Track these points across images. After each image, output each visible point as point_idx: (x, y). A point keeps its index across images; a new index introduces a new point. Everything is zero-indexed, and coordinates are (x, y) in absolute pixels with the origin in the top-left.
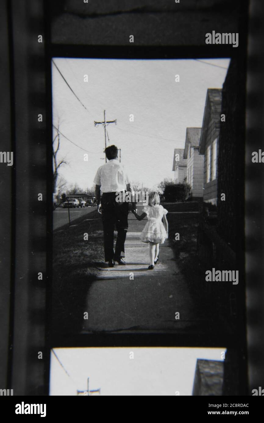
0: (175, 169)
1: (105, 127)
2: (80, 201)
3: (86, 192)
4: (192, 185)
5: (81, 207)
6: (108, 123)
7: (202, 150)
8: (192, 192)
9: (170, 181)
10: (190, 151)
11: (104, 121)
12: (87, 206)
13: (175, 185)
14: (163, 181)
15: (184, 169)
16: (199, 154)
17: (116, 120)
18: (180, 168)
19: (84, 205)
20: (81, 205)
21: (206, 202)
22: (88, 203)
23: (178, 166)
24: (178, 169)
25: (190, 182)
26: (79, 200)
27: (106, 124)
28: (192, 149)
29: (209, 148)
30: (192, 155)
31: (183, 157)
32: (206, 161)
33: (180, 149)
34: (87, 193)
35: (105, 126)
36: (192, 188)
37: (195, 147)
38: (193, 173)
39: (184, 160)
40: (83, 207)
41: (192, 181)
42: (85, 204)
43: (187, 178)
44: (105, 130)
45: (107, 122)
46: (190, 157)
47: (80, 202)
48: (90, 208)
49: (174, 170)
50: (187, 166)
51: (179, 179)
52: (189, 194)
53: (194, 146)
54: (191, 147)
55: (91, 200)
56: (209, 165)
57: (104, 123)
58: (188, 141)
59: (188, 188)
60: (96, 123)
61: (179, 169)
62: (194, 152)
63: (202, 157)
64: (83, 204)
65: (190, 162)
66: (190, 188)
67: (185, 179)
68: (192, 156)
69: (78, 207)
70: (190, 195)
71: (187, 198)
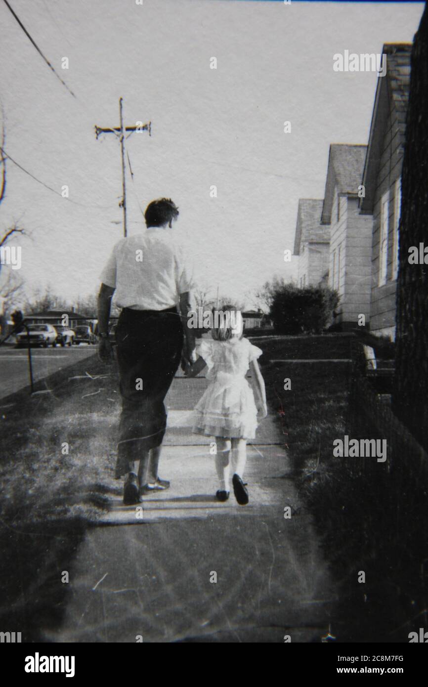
0: (301, 251)
1: (122, 141)
2: (59, 329)
3: (76, 306)
4: (341, 292)
5: (63, 345)
6: (129, 132)
7: (369, 206)
8: (341, 310)
9: (287, 282)
10: (339, 204)
11: (119, 126)
12: (78, 343)
13: (300, 291)
14: (271, 282)
15: (323, 249)
16: (360, 214)
17: (150, 123)
18: (313, 247)
19: (68, 341)
20: (61, 340)
21: (378, 334)
22: (80, 336)
23: (307, 243)
24: (306, 249)
25: (337, 283)
26: (56, 327)
27: (126, 133)
28: (344, 200)
29: (385, 198)
30: (342, 215)
31: (320, 220)
32: (377, 230)
33: (315, 201)
34: (78, 310)
35: (123, 138)
36: (342, 300)
37: (351, 196)
38: (344, 260)
39: (324, 226)
40: (67, 345)
41: (342, 281)
42: (72, 337)
43: (331, 275)
44: (123, 148)
45: (128, 129)
46: (338, 219)
47: (59, 334)
48: (82, 347)
49: (297, 252)
50: (331, 242)
51: (309, 275)
52: (335, 315)
53: (349, 193)
54: (341, 194)
55: (87, 328)
56: (384, 240)
57: (119, 130)
58: (333, 179)
59: (331, 300)
60: (99, 131)
61: (311, 251)
62: (348, 209)
63: (367, 222)
64: (66, 337)
65: (337, 233)
66: (338, 300)
67: (326, 276)
68: (344, 218)
69: (54, 345)
70: (338, 317)
71: (328, 325)
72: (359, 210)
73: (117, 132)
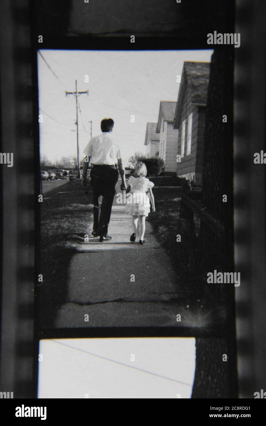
0: (148, 144)
1: (76, 98)
2: (49, 173)
3: (55, 164)
4: (164, 159)
5: (51, 180)
6: (79, 94)
7: (177, 124)
8: (164, 167)
9: (140, 156)
10: (164, 125)
11: (75, 91)
12: (57, 179)
14: (134, 156)
15: (156, 143)
16: (174, 129)
17: (88, 91)
18: (153, 142)
19: (53, 178)
20: (50, 178)
21: (180, 177)
22: (58, 176)
23: (150, 140)
24: (150, 143)
25: (163, 156)
26: (48, 172)
27: (78, 94)
28: (166, 123)
29: (184, 123)
30: (165, 129)
31: (156, 131)
32: (180, 136)
33: (153, 123)
34: (56, 166)
35: (77, 96)
36: (165, 163)
37: (169, 122)
38: (166, 147)
39: (157, 134)
40: (52, 180)
41: (165, 156)
42: (55, 177)
43: (160, 153)
44: (77, 101)
45: (79, 93)
46: (163, 131)
47: (50, 175)
48: (59, 181)
49: (146, 144)
50: (160, 139)
51: (151, 153)
52: (162, 169)
53: (167, 121)
54: (165, 121)
55: (61, 173)
56: (183, 139)
57: (76, 93)
58: (161, 115)
59: (161, 163)
60: (67, 93)
61: (152, 143)
62: (168, 127)
63: (176, 131)
64: (52, 177)
65: (163, 136)
66: (163, 163)
67: (158, 154)
68: (166, 130)
69: (47, 180)
70: (163, 170)
71: (159, 174)
72: (173, 127)
73: (75, 94)
